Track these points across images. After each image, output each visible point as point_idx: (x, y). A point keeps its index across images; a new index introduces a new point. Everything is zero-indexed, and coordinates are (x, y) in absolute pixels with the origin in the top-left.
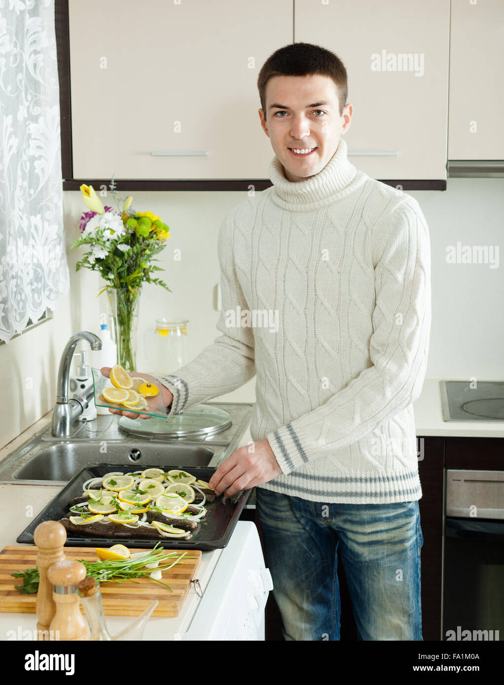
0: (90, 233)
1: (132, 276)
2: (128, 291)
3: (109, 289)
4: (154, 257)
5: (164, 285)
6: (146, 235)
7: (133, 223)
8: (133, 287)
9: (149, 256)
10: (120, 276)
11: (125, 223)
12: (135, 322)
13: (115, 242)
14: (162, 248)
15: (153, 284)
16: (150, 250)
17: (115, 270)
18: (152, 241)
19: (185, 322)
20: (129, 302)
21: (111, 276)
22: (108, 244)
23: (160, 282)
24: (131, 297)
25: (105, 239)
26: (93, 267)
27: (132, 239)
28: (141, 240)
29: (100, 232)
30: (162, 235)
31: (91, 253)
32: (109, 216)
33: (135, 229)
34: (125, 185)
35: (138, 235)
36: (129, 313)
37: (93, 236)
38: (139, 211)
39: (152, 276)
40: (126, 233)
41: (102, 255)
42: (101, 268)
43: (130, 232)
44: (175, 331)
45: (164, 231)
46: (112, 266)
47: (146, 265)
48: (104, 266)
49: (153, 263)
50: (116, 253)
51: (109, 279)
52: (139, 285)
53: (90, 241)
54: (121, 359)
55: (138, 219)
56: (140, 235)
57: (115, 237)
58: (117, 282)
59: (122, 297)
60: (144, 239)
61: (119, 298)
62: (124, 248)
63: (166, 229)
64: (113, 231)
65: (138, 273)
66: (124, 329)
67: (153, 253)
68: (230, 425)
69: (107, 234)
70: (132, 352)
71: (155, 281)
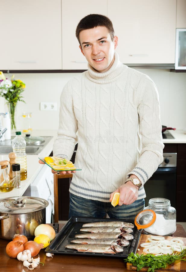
0: (2, 86)
1: (15, 99)
2: (13, 104)
3: (8, 103)
4: (21, 93)
5: (24, 102)
6: (19, 86)
7: (14, 83)
8: (15, 102)
9: (20, 93)
10: (11, 99)
11: (12, 83)
12: (15, 113)
13: (9, 89)
14: (23, 91)
15: (21, 101)
16: (20, 91)
17: (9, 97)
18: (20, 88)
19: (31, 113)
20: (13, 107)
21: (8, 99)
22: (7, 89)
23: (23, 101)
24: (14, 105)
25: (6, 88)
26: (3, 96)
27: (14, 88)
28: (17, 88)
29: (5, 85)
30: (23, 87)
31: (2, 92)
32: (7, 81)
33: (15, 85)
34: (12, 72)
35: (16, 87)
36: (14, 110)
37: (3, 86)
38: (16, 80)
39: (20, 99)
40: (13, 86)
41: (6, 92)
42: (5, 97)
43: (14, 85)
44: (28, 116)
45: (24, 85)
46: (8, 96)
47: (19, 96)
48: (6, 96)
49: (21, 96)
50: (10, 92)
51: (7, 100)
52: (17, 102)
53: (1, 88)
54: (12, 124)
55: (16, 82)
56: (17, 87)
57: (9, 87)
58: (10, 101)
59: (12, 105)
60: (18, 88)
61: (11, 106)
62: (12, 90)
63: (25, 85)
64: (9, 85)
65: (16, 98)
66: (12, 115)
67: (21, 92)
68: (44, 142)
69: (7, 86)
70: (15, 122)
71: (21, 100)
